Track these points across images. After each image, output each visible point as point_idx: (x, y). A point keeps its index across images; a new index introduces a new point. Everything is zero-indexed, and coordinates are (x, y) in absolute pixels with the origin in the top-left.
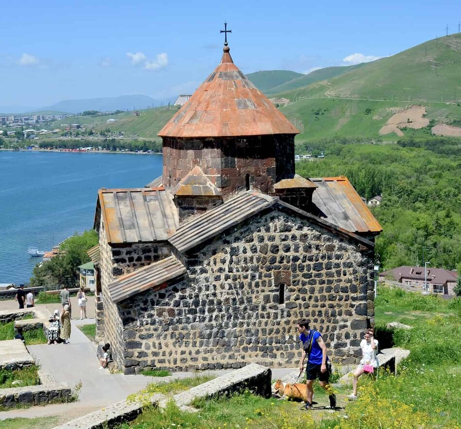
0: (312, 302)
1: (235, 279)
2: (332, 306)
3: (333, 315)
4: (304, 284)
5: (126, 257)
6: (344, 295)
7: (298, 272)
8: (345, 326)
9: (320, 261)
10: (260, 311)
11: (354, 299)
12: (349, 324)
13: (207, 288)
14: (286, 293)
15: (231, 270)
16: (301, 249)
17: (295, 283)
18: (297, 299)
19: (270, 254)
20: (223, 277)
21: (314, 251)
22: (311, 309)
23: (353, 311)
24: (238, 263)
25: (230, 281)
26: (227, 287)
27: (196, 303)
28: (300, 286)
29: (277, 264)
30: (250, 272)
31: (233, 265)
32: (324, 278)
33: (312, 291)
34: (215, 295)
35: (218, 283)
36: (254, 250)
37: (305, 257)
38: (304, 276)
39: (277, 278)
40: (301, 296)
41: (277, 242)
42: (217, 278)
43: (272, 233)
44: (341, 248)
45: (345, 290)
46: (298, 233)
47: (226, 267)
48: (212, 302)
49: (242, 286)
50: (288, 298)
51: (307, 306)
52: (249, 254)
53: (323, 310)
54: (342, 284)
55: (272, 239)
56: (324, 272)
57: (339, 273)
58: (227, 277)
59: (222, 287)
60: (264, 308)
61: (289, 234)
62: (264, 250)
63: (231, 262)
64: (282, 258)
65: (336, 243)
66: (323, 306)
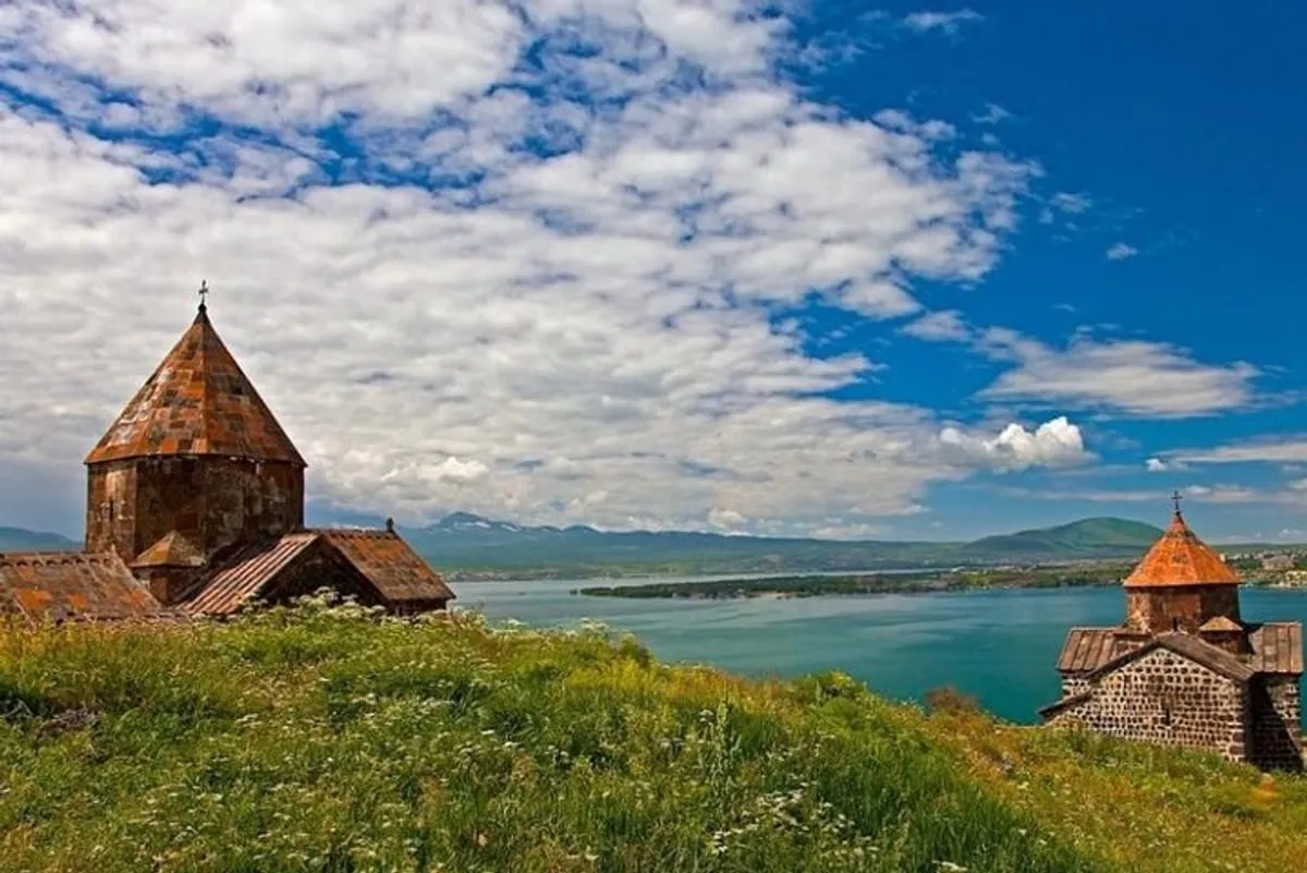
0: (1194, 727)
1: (1128, 701)
2: (1211, 732)
3: (1213, 739)
4: (1186, 710)
6: (1222, 723)
7: (1181, 700)
8: (1224, 751)
9: (1199, 692)
10: (1150, 730)
11: (1232, 727)
12: (1227, 748)
13: (1107, 707)
14: (1172, 718)
15: (1125, 694)
16: (1182, 680)
17: (1179, 709)
18: (1181, 722)
19: (1156, 683)
20: (1119, 699)
21: (1194, 684)
22: (1193, 733)
23: (1231, 737)
24: (1130, 688)
25: (1125, 703)
26: (1122, 707)
27: (1099, 719)
28: (1183, 712)
29: (1162, 692)
30: (1140, 697)
31: (1127, 690)
32: (1203, 706)
33: (1194, 717)
34: (1113, 713)
35: (1115, 704)
36: (1143, 679)
37: (1186, 688)
38: (1186, 703)
39: (1163, 704)
40: (1185, 720)
41: (1162, 673)
42: (1115, 700)
43: (1157, 665)
44: (1217, 681)
45: (1222, 718)
46: (1179, 667)
47: (1121, 690)
48: (1111, 719)
49: (1134, 708)
50: (1174, 721)
51: (1189, 729)
52: (1139, 682)
53: (1204, 734)
54: (1219, 713)
55: (1157, 670)
56: (1203, 701)
57: (1216, 703)
58: (1122, 700)
59: (1119, 707)
60: (1153, 728)
61: (1172, 667)
62: (1151, 678)
63: (1125, 687)
64: (1167, 688)
65: (1212, 676)
66: (1204, 731)
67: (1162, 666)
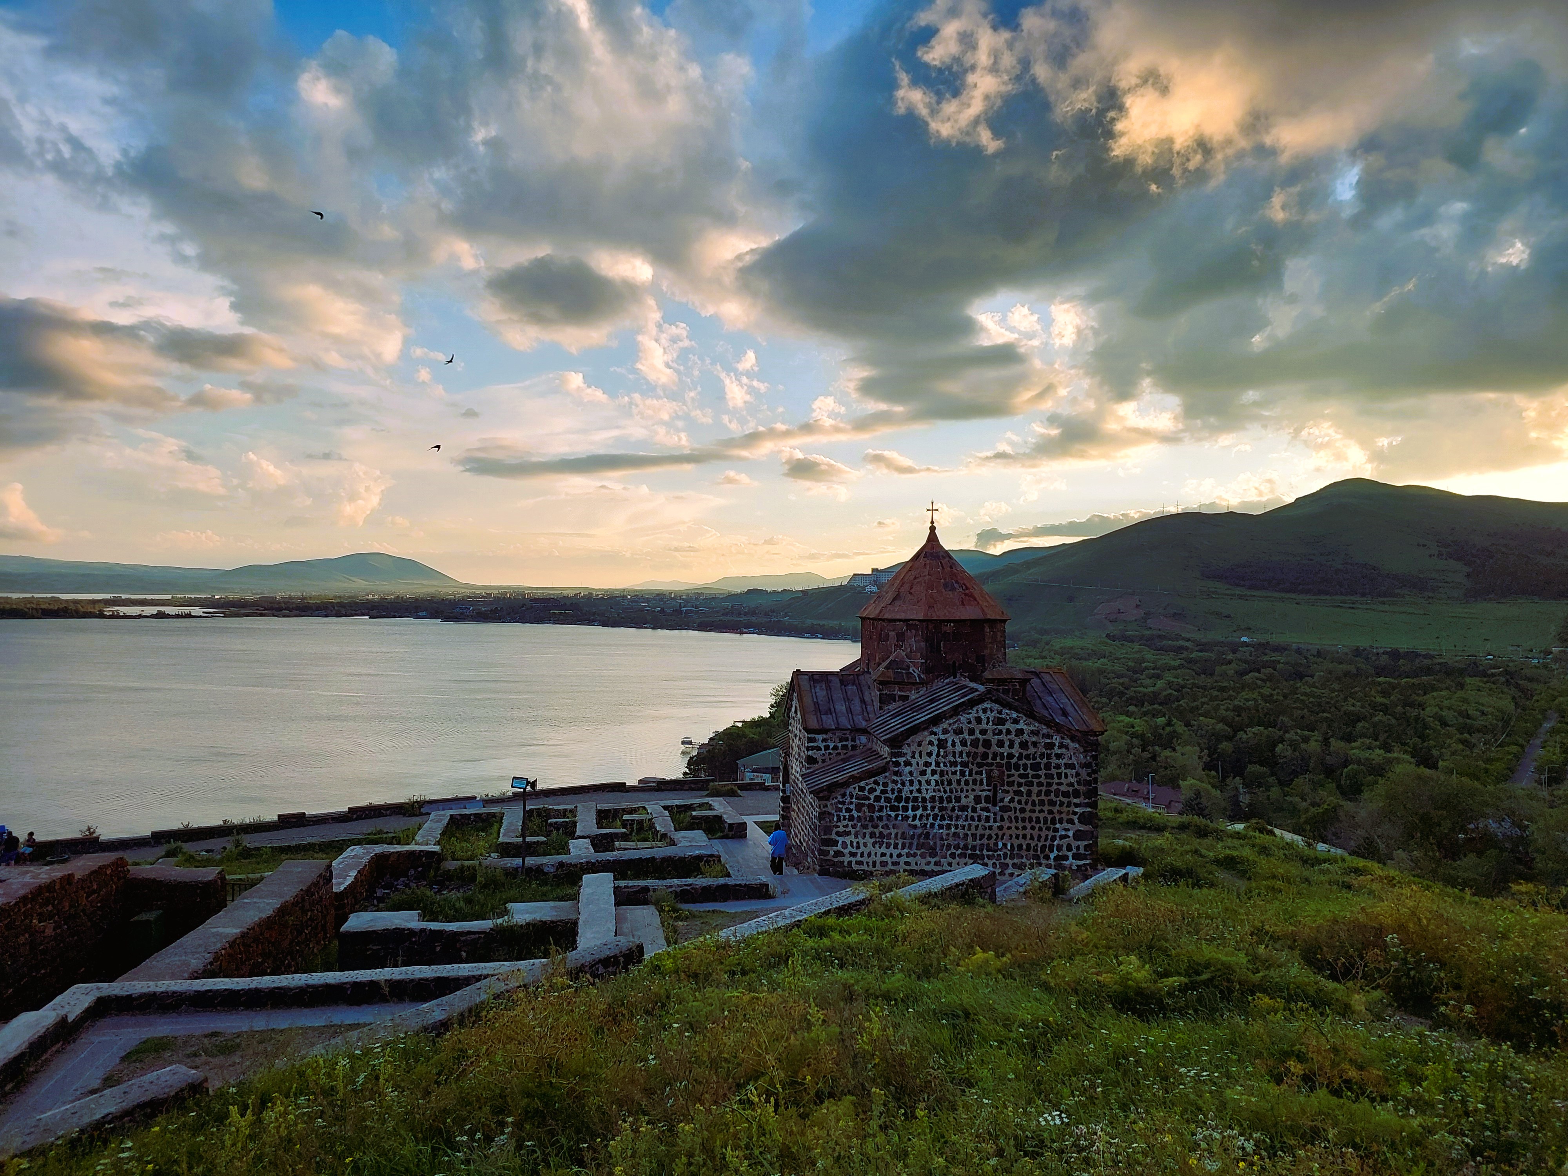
0: (1029, 807)
1: (942, 774)
2: (1050, 812)
3: (1053, 821)
4: (1020, 785)
5: (822, 746)
6: (1065, 800)
7: (1013, 771)
8: (1067, 836)
9: (1038, 760)
10: (970, 813)
11: (1076, 805)
12: (1071, 834)
13: (911, 783)
14: (1000, 795)
15: (938, 764)
16: (1017, 746)
17: (1011, 784)
18: (1012, 800)
19: (981, 749)
20: (929, 771)
21: (1032, 750)
22: (1027, 815)
23: (1076, 819)
24: (945, 757)
25: (936, 777)
26: (933, 783)
27: (899, 799)
28: (1016, 788)
29: (990, 761)
30: (959, 768)
31: (941, 759)
32: (1042, 780)
33: (1029, 793)
34: (919, 791)
35: (923, 779)
36: (964, 743)
37: (1021, 754)
38: (1020, 776)
39: (989, 778)
40: (1017, 798)
41: (990, 736)
42: (923, 773)
43: (984, 726)
44: (1061, 746)
45: (1066, 794)
46: (1013, 727)
47: (932, 760)
48: (915, 799)
49: (950, 783)
50: (1002, 800)
51: (1023, 810)
52: (958, 748)
53: (1042, 816)
54: (1063, 788)
55: (983, 732)
56: (1042, 772)
57: (1059, 775)
58: (933, 772)
59: (928, 782)
60: (974, 810)
61: (1003, 728)
62: (975, 743)
63: (938, 755)
64: (995, 755)
65: (1057, 739)
66: (1041, 811)
67: (990, 726)
